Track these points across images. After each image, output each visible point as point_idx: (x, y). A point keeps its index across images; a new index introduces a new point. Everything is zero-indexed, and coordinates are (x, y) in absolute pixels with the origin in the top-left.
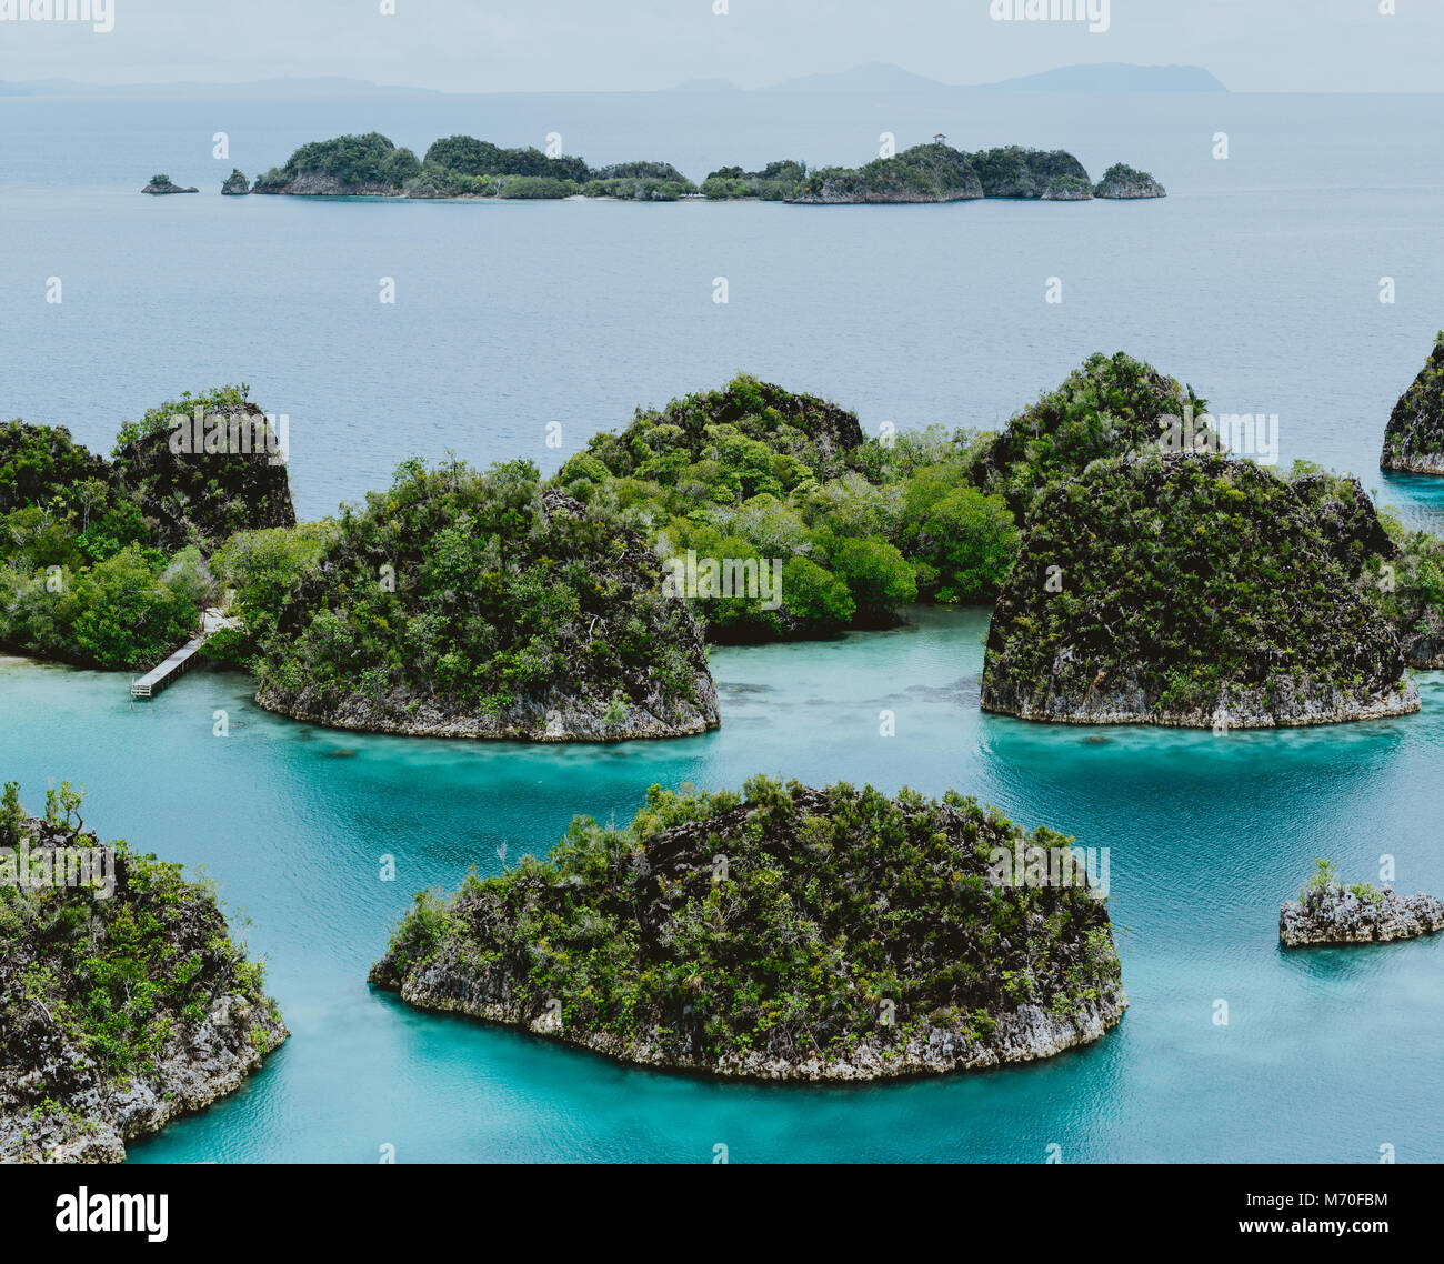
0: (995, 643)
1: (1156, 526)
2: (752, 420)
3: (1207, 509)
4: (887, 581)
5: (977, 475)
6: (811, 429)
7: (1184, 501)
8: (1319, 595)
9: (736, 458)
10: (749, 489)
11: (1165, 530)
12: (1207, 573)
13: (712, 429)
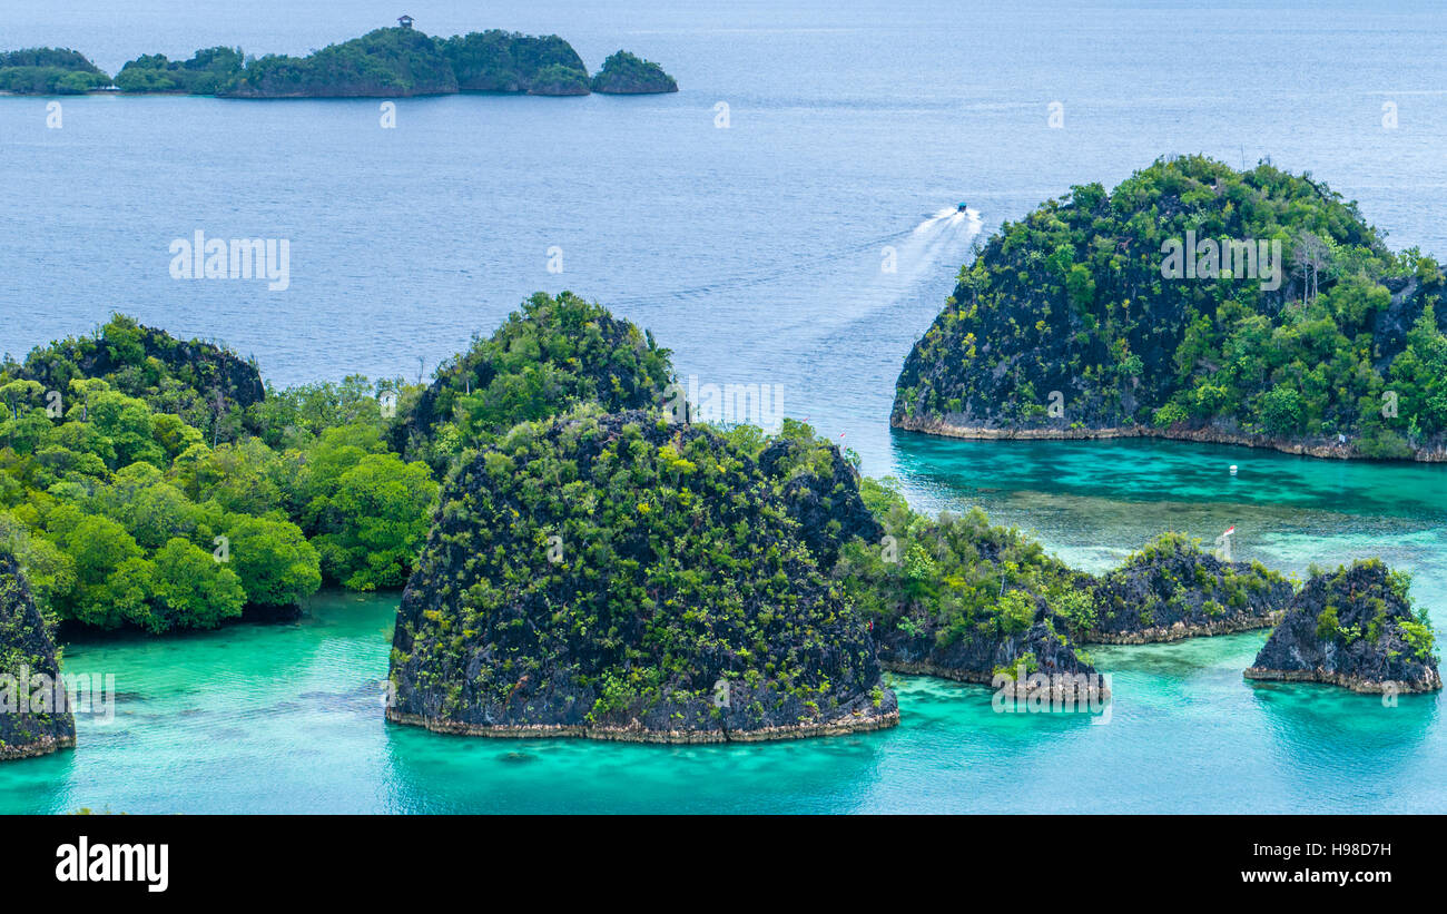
0: (401, 641)
1: (589, 503)
2: (131, 372)
3: (651, 483)
4: (283, 564)
5: (397, 439)
6: (202, 384)
7: (623, 474)
8: (779, 587)
9: (108, 418)
10: (123, 456)
11: (601, 508)
12: (649, 557)
13: (79, 384)
